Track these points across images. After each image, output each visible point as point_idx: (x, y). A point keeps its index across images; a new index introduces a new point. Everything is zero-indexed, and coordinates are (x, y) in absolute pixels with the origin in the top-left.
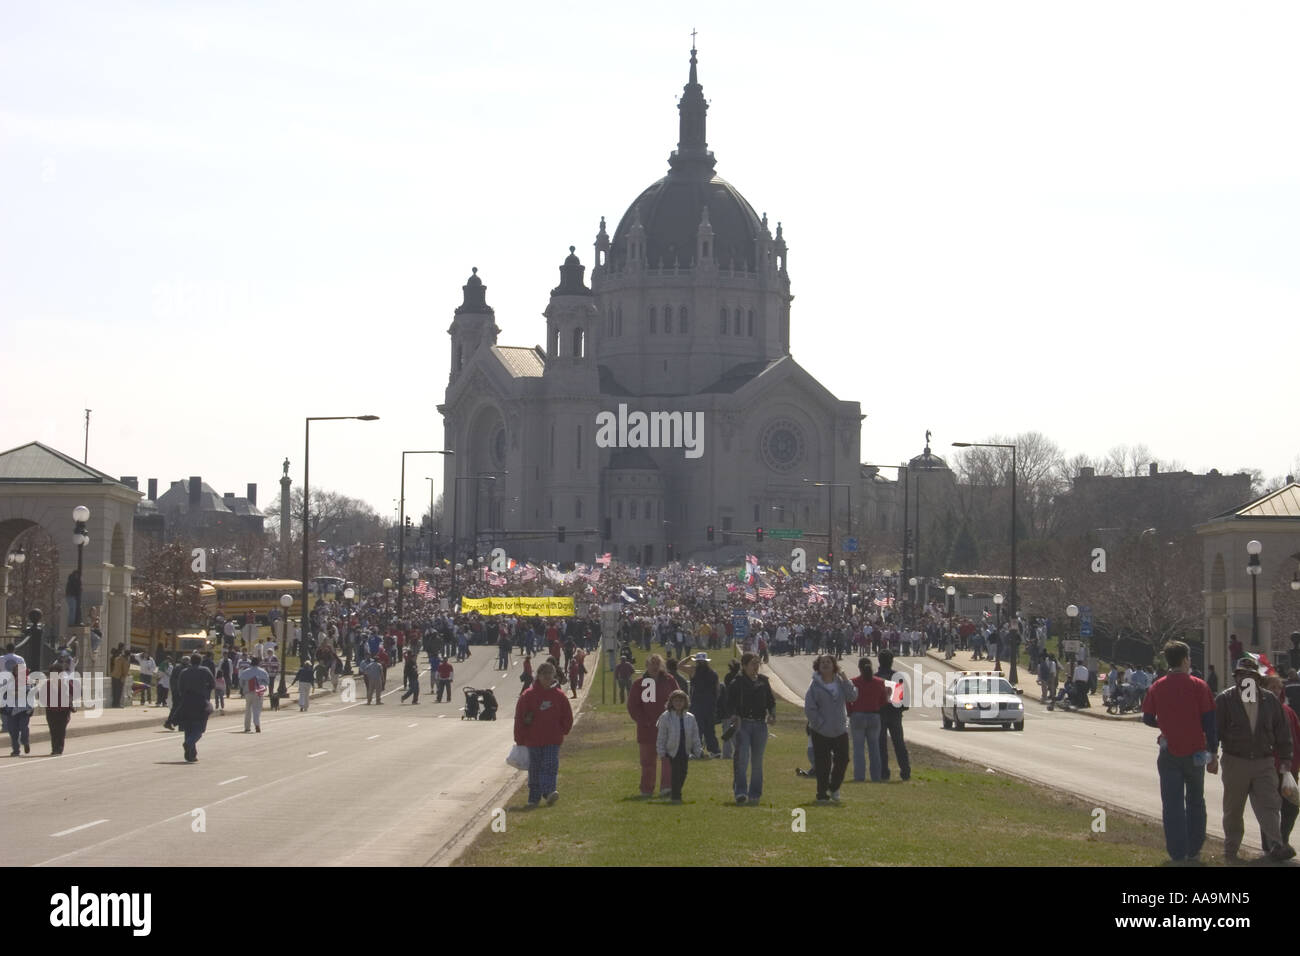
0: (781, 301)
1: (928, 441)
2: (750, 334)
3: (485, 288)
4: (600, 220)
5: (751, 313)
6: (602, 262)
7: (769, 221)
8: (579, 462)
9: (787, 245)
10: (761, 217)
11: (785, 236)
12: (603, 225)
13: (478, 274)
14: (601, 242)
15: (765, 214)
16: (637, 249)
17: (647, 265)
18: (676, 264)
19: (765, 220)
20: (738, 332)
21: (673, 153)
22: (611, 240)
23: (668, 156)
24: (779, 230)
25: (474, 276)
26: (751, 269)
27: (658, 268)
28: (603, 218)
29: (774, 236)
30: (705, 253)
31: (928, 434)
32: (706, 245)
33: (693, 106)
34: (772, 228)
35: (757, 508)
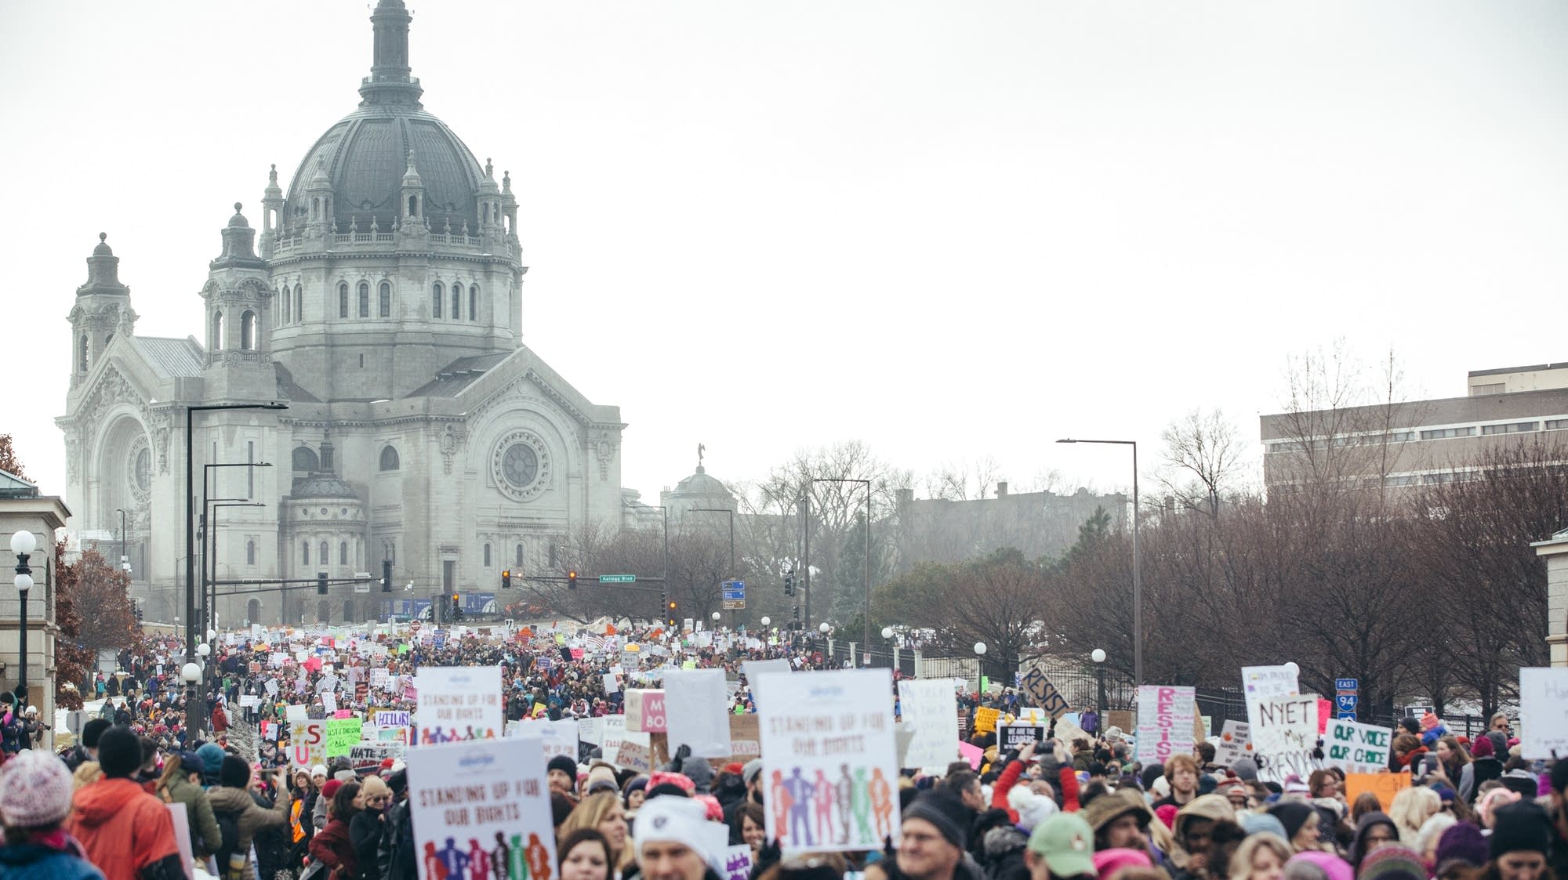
0: (511, 275)
1: (701, 457)
2: (472, 318)
3: (116, 260)
4: (271, 169)
5: (472, 290)
6: (273, 226)
7: (494, 170)
8: (251, 491)
9: (517, 202)
10: (483, 165)
11: (513, 188)
12: (273, 175)
13: (106, 241)
14: (272, 199)
15: (489, 160)
16: (322, 206)
17: (334, 227)
18: (374, 225)
19: (489, 168)
20: (456, 315)
21: (365, 80)
22: (284, 195)
23: (360, 85)
24: (506, 181)
25: (103, 243)
26: (473, 232)
27: (349, 231)
28: (273, 166)
29: (501, 188)
30: (413, 212)
31: (701, 448)
32: (413, 200)
33: (391, 19)
34: (498, 178)
35: (487, 546)
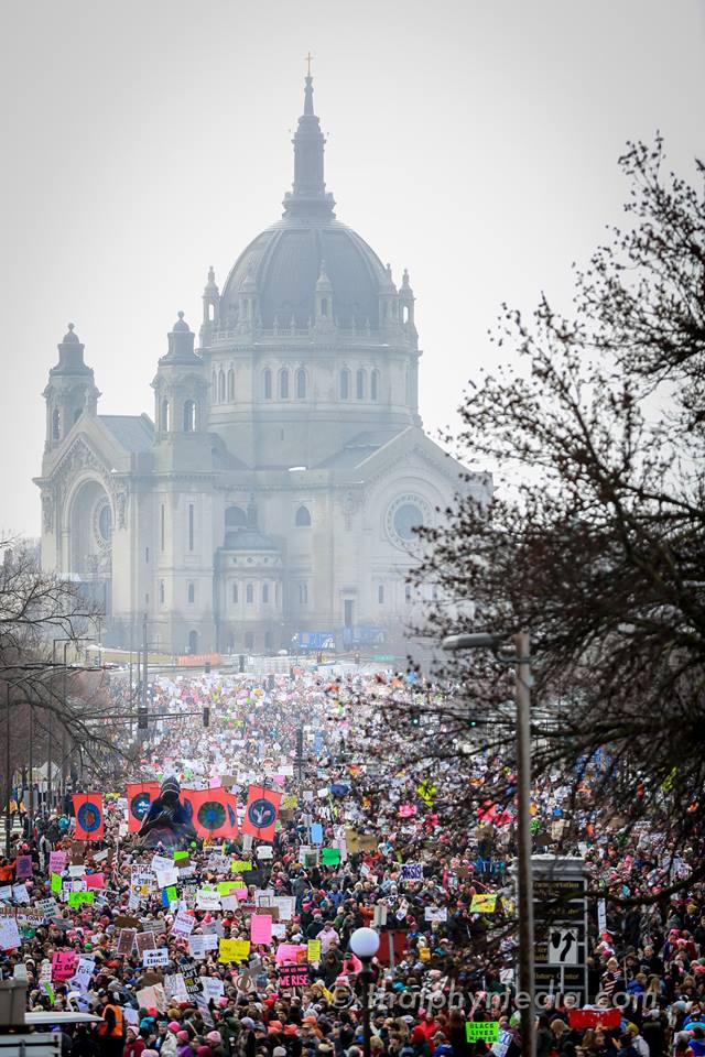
0: (408, 359)
2: (374, 397)
3: (83, 346)
4: (209, 270)
5: (374, 375)
6: (212, 316)
8: (191, 543)
9: (415, 295)
11: (411, 285)
12: (211, 276)
13: (74, 331)
14: (210, 295)
15: (389, 261)
17: (260, 323)
18: (293, 323)
19: (390, 267)
20: (360, 396)
21: (287, 194)
22: (221, 292)
23: (283, 198)
24: (406, 278)
25: (71, 333)
26: (375, 327)
27: (272, 327)
28: (211, 268)
29: (400, 286)
30: (324, 311)
32: (324, 302)
33: (309, 144)
